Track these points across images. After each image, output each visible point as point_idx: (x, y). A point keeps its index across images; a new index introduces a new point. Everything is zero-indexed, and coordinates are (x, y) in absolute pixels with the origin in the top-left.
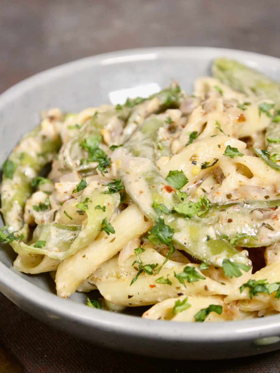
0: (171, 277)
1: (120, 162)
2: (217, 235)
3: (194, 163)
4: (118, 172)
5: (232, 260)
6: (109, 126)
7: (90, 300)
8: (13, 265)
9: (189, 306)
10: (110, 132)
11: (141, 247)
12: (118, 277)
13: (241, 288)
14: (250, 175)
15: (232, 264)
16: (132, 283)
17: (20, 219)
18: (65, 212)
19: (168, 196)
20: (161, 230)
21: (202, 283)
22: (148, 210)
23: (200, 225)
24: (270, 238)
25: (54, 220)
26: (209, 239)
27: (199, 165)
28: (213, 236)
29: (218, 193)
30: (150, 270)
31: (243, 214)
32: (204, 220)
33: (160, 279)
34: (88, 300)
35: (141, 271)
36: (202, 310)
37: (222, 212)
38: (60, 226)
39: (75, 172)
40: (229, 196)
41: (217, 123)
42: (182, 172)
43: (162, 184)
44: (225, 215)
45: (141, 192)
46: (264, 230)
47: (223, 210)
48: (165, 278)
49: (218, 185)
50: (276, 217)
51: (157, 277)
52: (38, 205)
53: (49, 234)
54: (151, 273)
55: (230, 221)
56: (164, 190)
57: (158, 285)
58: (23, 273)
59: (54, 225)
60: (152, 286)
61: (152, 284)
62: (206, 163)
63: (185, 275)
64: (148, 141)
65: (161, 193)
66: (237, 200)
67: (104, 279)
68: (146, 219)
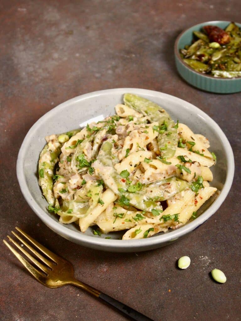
0: (131, 219)
1: (99, 169)
2: (147, 199)
3: (131, 165)
4: (99, 174)
5: (155, 209)
6: (86, 147)
7: (95, 230)
8: (59, 221)
9: (142, 231)
10: (87, 150)
11: (115, 206)
12: (107, 220)
13: (160, 219)
14: (156, 168)
15: (156, 210)
16: (114, 222)
17: (53, 197)
18: (79, 196)
19: (124, 184)
20: (124, 200)
21: (144, 220)
22: (117, 192)
23: (139, 195)
24: (169, 196)
25: (74, 199)
26: (144, 201)
27: (133, 166)
28: (145, 199)
29: (144, 178)
30: (121, 216)
31: (156, 187)
32: (140, 192)
33: (126, 220)
34: (94, 231)
35: (117, 216)
36: (146, 231)
37: (148, 188)
38: (77, 202)
39: (77, 174)
40: (148, 179)
41: (137, 144)
42: (126, 170)
43: (120, 178)
44: (149, 189)
45: (112, 184)
46: (166, 193)
47: (148, 187)
48: (128, 219)
49: (143, 174)
50: (170, 187)
51: (124, 219)
52: (62, 190)
53: (73, 206)
54: (122, 218)
55: (151, 191)
56: (122, 182)
57: (126, 222)
58: (64, 224)
59: (74, 202)
60: (123, 223)
61: (123, 222)
62: (136, 165)
63: (137, 217)
64: (108, 156)
65: (120, 183)
66: (153, 181)
67: (100, 221)
68: (115, 195)
